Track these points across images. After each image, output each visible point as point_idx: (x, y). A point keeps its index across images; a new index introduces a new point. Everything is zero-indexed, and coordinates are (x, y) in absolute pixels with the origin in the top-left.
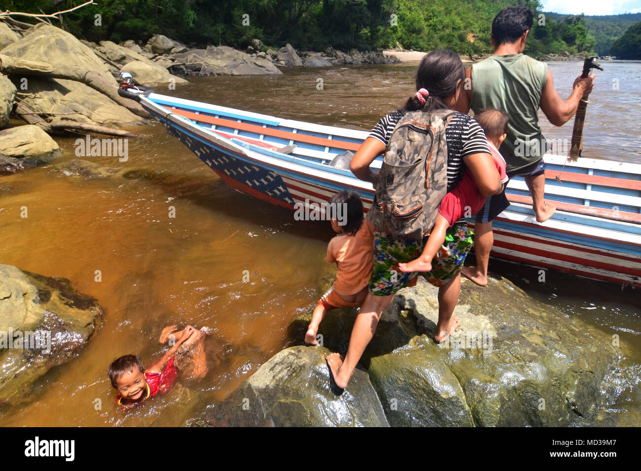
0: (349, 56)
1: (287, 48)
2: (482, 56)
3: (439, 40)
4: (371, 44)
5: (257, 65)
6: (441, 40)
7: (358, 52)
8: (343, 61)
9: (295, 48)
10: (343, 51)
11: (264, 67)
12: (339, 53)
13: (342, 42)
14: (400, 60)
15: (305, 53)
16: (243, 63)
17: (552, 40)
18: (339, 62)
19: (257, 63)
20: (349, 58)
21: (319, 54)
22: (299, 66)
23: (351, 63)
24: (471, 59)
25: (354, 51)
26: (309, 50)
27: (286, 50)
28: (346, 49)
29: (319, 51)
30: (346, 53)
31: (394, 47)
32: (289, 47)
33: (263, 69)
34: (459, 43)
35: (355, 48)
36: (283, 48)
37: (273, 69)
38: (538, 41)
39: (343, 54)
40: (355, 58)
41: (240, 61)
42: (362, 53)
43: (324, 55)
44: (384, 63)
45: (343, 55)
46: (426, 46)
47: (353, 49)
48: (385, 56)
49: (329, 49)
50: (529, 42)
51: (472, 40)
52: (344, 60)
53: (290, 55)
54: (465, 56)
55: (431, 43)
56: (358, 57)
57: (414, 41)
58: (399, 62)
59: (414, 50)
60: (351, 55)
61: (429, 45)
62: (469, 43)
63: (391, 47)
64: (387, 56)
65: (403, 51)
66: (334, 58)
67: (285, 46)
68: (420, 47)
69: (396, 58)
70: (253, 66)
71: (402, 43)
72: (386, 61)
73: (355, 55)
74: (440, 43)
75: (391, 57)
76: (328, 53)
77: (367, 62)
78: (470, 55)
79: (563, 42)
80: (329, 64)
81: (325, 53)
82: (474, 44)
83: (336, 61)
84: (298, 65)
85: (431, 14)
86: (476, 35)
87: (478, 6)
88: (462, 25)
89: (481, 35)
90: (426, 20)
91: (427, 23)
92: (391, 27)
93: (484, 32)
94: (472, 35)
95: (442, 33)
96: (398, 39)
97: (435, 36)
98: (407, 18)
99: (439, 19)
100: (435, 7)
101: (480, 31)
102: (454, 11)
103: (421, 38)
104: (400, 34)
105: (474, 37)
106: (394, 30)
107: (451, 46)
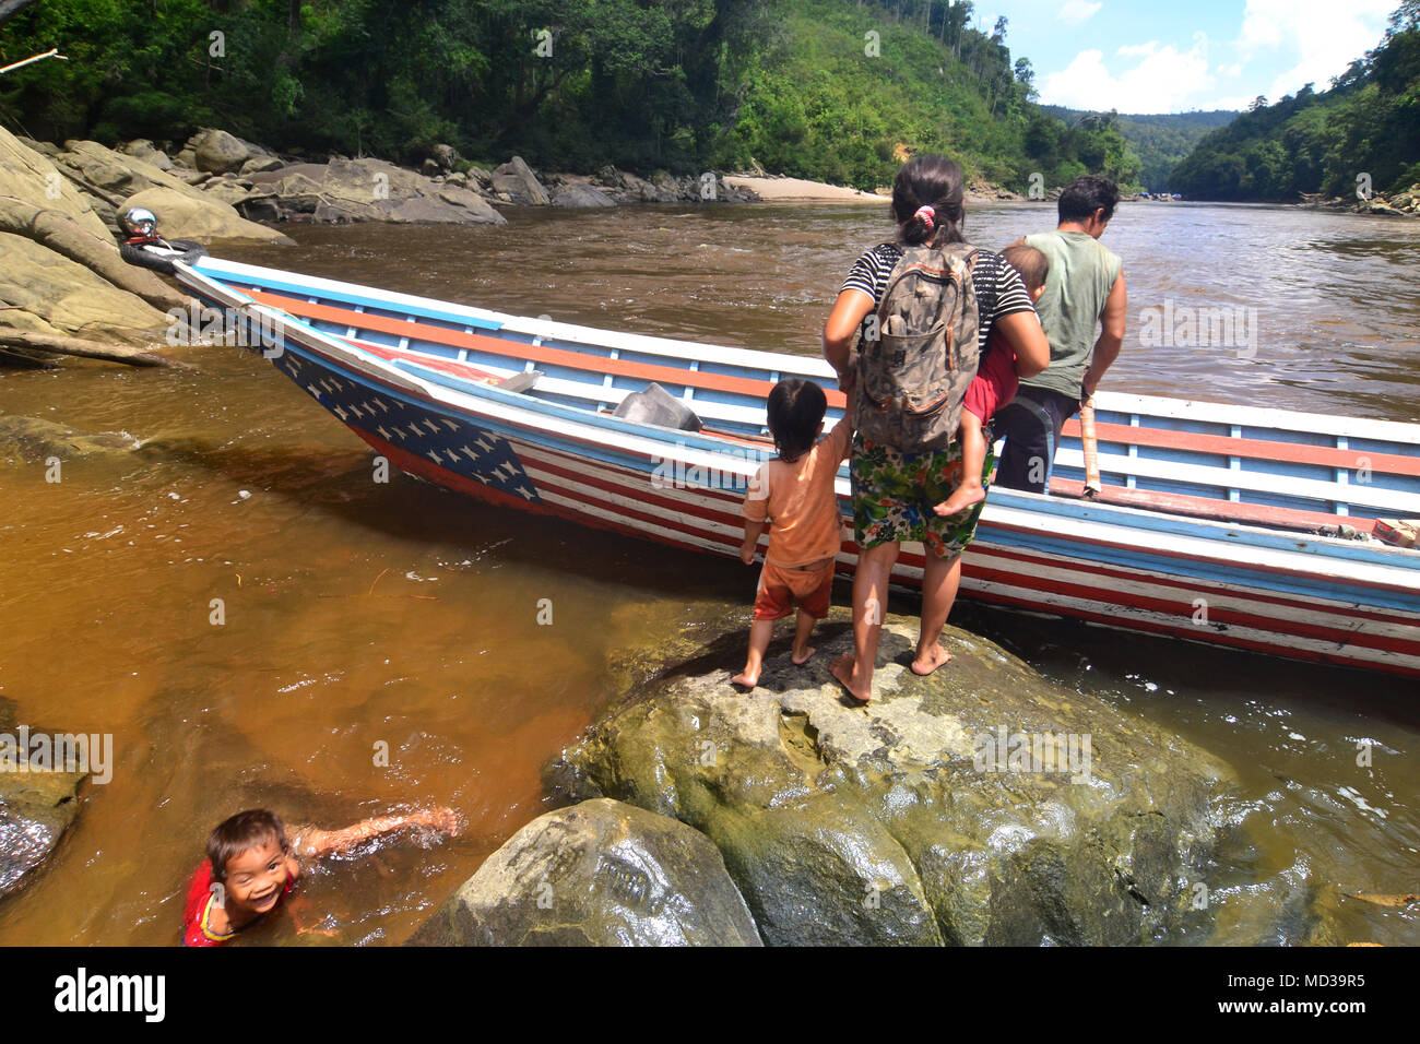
0: (651, 186)
1: (513, 166)
3: (837, 157)
4: (698, 161)
5: (448, 201)
6: (841, 157)
7: (669, 177)
8: (639, 196)
9: (532, 163)
10: (637, 175)
11: (463, 205)
12: (630, 179)
13: (635, 155)
14: (761, 195)
15: (554, 176)
16: (415, 196)
17: (1060, 161)
18: (629, 197)
19: (447, 197)
20: (650, 190)
21: (586, 180)
22: (543, 205)
23: (655, 201)
25: (661, 175)
26: (563, 172)
27: (511, 170)
28: (644, 170)
29: (585, 174)
30: (645, 179)
31: (746, 169)
32: (519, 163)
33: (462, 210)
34: (878, 162)
35: (664, 168)
36: (505, 165)
37: (483, 211)
38: (1034, 161)
39: (638, 180)
40: (664, 190)
41: (408, 193)
42: (679, 179)
43: (597, 181)
44: (726, 201)
45: (637, 183)
46: (812, 167)
47: (660, 170)
48: (728, 188)
49: (608, 170)
50: (1016, 164)
52: (641, 193)
53: (521, 181)
55: (822, 161)
56: (669, 187)
57: (787, 157)
58: (758, 199)
59: (788, 176)
60: (656, 183)
61: (817, 165)
63: (740, 168)
64: (733, 187)
65: (766, 177)
66: (618, 188)
67: (508, 160)
68: (799, 170)
69: (752, 192)
70: (439, 203)
71: (761, 160)
72: (730, 197)
73: (665, 183)
74: (839, 162)
75: (741, 188)
76: (605, 179)
77: (689, 198)
79: (1080, 165)
80: (608, 202)
81: (599, 177)
83: (624, 195)
84: (539, 203)
85: (819, 102)
86: (911, 147)
87: (912, 88)
88: (883, 127)
89: (921, 147)
90: (809, 114)
91: (811, 121)
92: (739, 126)
93: (926, 141)
94: (904, 147)
95: (843, 142)
96: (754, 153)
97: (830, 147)
98: (769, 109)
99: (836, 112)
100: (826, 89)
101: (918, 140)
102: (866, 99)
103: (802, 150)
104: (757, 141)
105: (907, 151)
106: (746, 133)
107: (862, 169)
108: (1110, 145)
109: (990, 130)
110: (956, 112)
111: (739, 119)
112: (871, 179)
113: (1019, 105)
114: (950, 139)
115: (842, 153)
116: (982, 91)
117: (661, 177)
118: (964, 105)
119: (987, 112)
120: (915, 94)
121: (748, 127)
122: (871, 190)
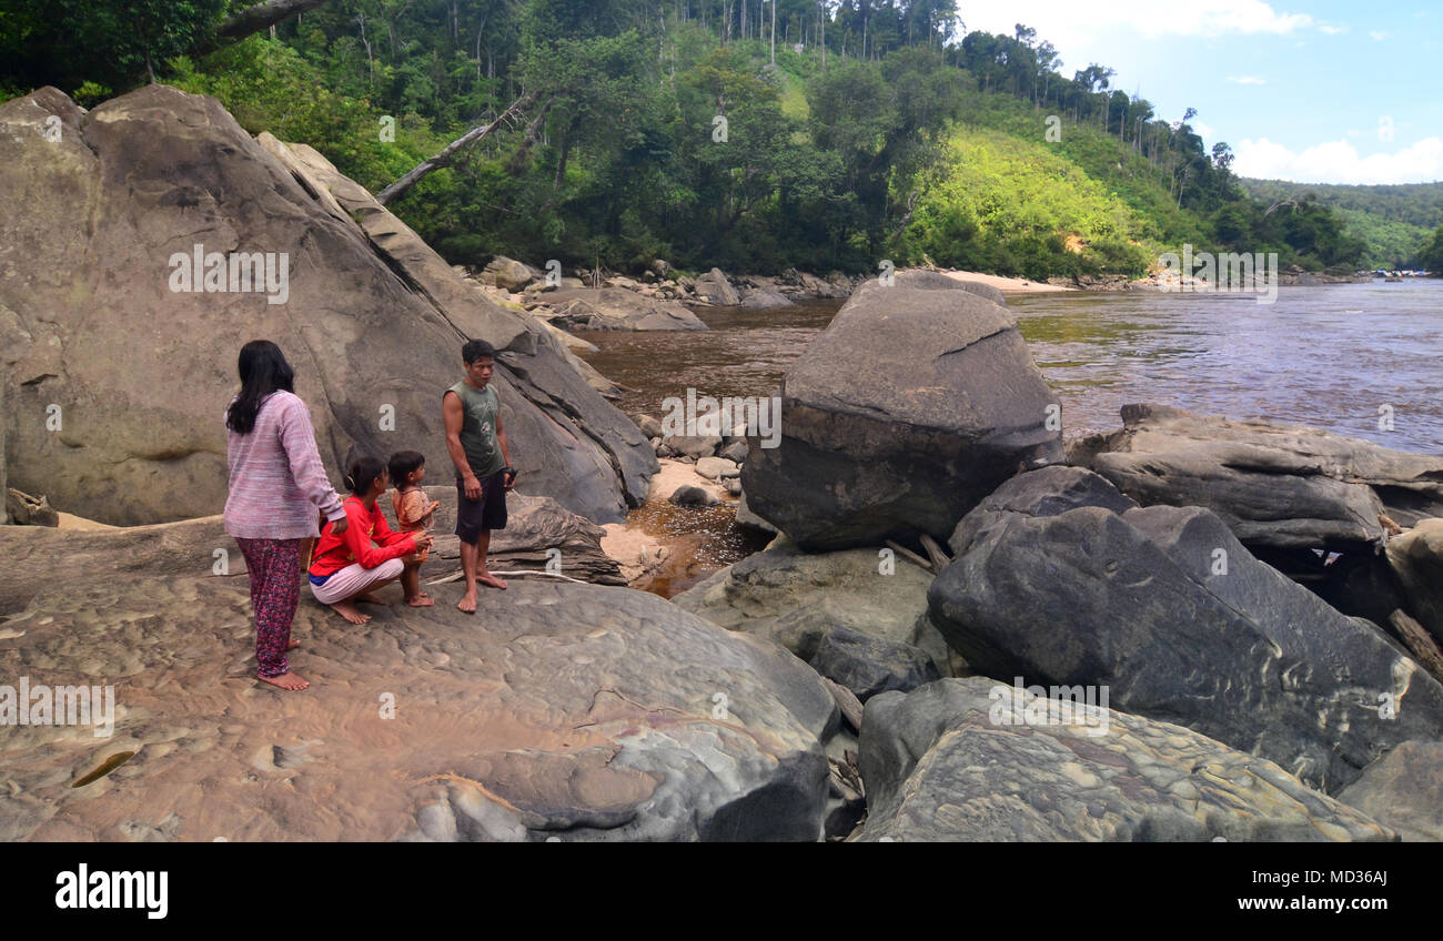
0: (827, 284)
1: (712, 275)
2: (1100, 278)
3: (1008, 251)
4: (870, 261)
6: (1012, 251)
7: (843, 276)
8: (815, 294)
9: (727, 271)
10: (815, 275)
12: (808, 278)
13: (814, 257)
15: (745, 278)
17: (1254, 245)
18: (807, 294)
20: (826, 288)
21: (771, 280)
22: (735, 305)
23: (828, 298)
24: (1077, 283)
25: (836, 275)
26: (752, 274)
27: (711, 278)
28: (822, 271)
29: (771, 276)
30: (822, 278)
31: (918, 264)
32: (717, 273)
34: (1050, 254)
35: (839, 268)
36: (706, 274)
38: (1224, 245)
39: (816, 279)
40: (836, 287)
43: (780, 281)
45: (815, 282)
46: (983, 261)
47: (834, 270)
49: (790, 272)
51: (1077, 249)
52: (817, 291)
54: (1065, 279)
55: (993, 255)
57: (958, 252)
59: (958, 269)
60: (831, 281)
61: (988, 259)
62: (1071, 255)
63: (912, 263)
66: (798, 287)
67: (708, 270)
68: (969, 263)
71: (934, 256)
73: (839, 282)
74: (1011, 255)
76: (786, 279)
78: (1075, 278)
79: (1286, 246)
81: (782, 277)
82: (1081, 256)
83: (804, 292)
84: (731, 304)
85: (990, 202)
86: (1084, 239)
87: (1086, 185)
88: (1054, 222)
89: (1094, 239)
90: (981, 213)
91: (983, 219)
92: (912, 227)
93: (1101, 233)
94: (1078, 239)
95: (1014, 237)
96: (926, 250)
97: (1001, 241)
98: (942, 211)
99: (1007, 211)
100: (997, 190)
101: (1092, 232)
102: (1038, 197)
103: (973, 246)
104: (930, 238)
105: (1081, 242)
106: (919, 233)
107: (1033, 260)
108: (1320, 225)
109: (1173, 218)
110: (1133, 205)
111: (911, 221)
112: (1043, 270)
113: (1218, 189)
114: (1127, 230)
115: (1012, 247)
116: (1166, 182)
117: (836, 276)
118: (1144, 197)
119: (1173, 201)
120: (1089, 190)
121: (921, 227)
122: (1042, 279)
